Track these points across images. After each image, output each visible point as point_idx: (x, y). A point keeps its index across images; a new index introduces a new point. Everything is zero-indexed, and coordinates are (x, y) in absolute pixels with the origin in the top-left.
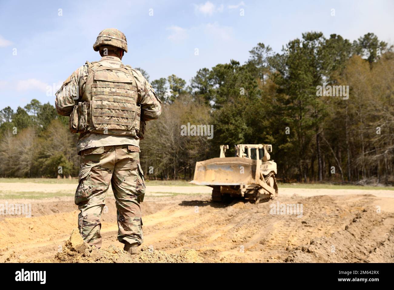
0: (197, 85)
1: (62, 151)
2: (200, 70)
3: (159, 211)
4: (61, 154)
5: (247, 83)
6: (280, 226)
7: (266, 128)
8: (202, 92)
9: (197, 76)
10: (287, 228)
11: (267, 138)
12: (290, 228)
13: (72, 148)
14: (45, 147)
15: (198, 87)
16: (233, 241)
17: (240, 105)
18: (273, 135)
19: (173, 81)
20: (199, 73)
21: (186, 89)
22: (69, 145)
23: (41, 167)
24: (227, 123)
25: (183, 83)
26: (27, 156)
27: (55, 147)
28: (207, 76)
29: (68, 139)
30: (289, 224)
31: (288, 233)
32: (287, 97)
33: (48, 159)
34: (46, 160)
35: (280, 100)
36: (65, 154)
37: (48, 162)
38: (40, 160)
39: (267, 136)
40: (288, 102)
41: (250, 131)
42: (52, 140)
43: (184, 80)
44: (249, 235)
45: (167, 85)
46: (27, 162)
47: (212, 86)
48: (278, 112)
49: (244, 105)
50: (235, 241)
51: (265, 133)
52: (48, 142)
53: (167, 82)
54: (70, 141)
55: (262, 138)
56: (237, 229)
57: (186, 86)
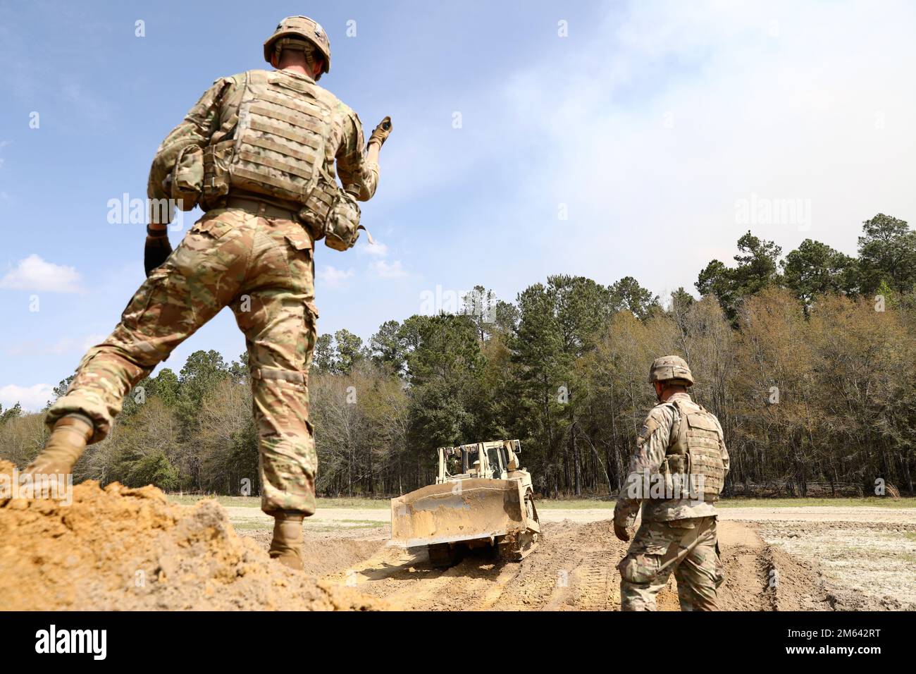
0: (380, 346)
1: (162, 448)
2: (385, 323)
3: (374, 555)
4: (160, 453)
5: (464, 347)
6: (586, 574)
7: (496, 415)
8: (388, 357)
9: (381, 332)
10: (598, 577)
11: (497, 431)
12: (602, 576)
13: (178, 444)
14: (135, 442)
15: (382, 350)
16: (524, 602)
17: (455, 380)
18: (506, 426)
19: (343, 340)
20: (383, 327)
21: (363, 352)
22: (175, 438)
23: (126, 476)
24: (435, 408)
25: (358, 342)
26: (102, 457)
27: (150, 441)
28: (396, 332)
29: (174, 429)
30: (597, 571)
31: (603, 585)
32: (527, 369)
33: (138, 461)
34: (135, 464)
35: (517, 373)
36: (168, 452)
37: (138, 466)
38: (125, 463)
39: (498, 427)
40: (528, 376)
41: (470, 419)
42: (147, 430)
43: (359, 338)
44: (545, 591)
45: (334, 344)
46: (101, 466)
47: (404, 347)
48: (514, 390)
49: (462, 379)
50: (529, 603)
51: (494, 423)
52: (139, 434)
53: (334, 339)
54: (177, 432)
55: (489, 431)
56: (521, 583)
57: (362, 346)
